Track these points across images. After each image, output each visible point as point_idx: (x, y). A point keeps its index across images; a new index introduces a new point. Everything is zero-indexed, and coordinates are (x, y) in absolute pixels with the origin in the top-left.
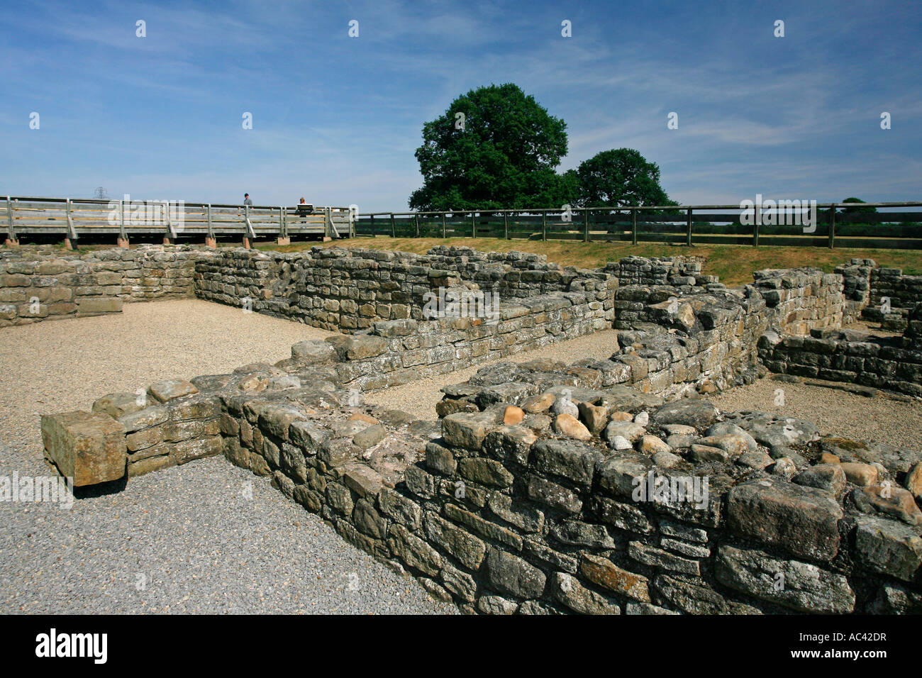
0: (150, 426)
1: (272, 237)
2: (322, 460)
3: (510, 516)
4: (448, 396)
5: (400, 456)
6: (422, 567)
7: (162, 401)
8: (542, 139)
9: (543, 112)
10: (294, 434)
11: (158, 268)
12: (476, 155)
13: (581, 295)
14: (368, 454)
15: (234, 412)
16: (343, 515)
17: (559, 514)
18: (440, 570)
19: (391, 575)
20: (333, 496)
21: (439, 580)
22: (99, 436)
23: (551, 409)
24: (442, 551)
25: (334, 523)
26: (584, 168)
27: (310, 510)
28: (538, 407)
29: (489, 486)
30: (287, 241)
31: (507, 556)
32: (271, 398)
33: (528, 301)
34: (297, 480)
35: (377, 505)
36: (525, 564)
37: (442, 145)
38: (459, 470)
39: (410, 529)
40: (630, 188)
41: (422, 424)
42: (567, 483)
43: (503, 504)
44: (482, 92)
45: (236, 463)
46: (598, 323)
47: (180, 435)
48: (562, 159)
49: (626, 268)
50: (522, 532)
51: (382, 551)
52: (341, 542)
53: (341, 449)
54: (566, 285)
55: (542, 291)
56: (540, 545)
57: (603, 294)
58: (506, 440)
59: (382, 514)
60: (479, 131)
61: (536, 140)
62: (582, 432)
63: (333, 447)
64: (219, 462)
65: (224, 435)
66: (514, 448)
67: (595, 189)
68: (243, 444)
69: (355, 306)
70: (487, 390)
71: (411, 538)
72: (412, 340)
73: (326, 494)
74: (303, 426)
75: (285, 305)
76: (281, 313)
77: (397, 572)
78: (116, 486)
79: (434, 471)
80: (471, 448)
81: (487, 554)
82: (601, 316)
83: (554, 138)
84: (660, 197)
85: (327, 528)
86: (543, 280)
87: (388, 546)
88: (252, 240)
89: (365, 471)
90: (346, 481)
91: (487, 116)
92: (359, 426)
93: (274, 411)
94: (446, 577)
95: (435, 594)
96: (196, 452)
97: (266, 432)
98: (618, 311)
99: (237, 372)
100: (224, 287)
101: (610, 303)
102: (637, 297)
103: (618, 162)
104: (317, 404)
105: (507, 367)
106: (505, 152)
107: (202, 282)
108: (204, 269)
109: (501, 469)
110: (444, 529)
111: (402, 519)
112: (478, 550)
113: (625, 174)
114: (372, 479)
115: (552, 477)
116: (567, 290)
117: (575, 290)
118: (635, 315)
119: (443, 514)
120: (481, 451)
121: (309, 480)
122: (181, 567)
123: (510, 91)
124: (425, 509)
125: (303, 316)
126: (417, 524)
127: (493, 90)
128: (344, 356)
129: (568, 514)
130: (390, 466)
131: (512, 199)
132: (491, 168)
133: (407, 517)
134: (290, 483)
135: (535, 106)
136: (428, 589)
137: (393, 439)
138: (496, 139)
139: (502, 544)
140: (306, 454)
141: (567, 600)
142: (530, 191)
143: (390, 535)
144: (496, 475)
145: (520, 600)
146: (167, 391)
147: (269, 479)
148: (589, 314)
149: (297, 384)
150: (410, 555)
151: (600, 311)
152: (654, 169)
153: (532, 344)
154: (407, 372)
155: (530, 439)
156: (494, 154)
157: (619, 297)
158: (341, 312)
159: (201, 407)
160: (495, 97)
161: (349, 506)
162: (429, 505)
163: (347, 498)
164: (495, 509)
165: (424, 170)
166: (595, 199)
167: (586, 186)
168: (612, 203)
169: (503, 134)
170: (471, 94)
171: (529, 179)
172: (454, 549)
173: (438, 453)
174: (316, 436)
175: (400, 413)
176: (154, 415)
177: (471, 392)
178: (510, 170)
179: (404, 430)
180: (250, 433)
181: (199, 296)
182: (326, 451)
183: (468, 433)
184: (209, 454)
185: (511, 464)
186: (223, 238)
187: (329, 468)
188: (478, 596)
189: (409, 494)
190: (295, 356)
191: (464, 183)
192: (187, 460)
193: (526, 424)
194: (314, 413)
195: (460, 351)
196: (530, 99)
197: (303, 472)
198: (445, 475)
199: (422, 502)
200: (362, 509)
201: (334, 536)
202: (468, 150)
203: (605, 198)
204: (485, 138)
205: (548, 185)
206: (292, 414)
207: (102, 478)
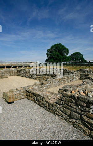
0: (17, 94)
1: (26, 67)
2: (43, 99)
3: (74, 107)
4: (60, 90)
5: (54, 98)
6: (60, 115)
7: (18, 90)
8: (65, 51)
9: (65, 47)
10: (38, 95)
11: (12, 71)
12: (55, 54)
13: (75, 75)
14: (50, 98)
15: (28, 92)
16: (46, 107)
17: (82, 106)
18: (63, 115)
19: (55, 116)
20: (45, 104)
21: (62, 117)
22: (12, 95)
23: (78, 91)
24: (63, 112)
25: (45, 108)
26: (71, 55)
27: (41, 106)
28: (77, 91)
29: (71, 102)
30: (28, 67)
31: (74, 113)
32: (34, 90)
33: (67, 76)
34: (39, 102)
35: (52, 105)
36: (77, 114)
37: (50, 52)
38: (66, 100)
39: (58, 109)
40: (79, 58)
41: (56, 94)
42: (83, 102)
43: (73, 105)
44: (56, 45)
45: (29, 99)
46: (78, 79)
47: (21, 95)
48: (68, 54)
49: (81, 70)
50: (76, 109)
51: (53, 112)
52: (46, 111)
53: (46, 97)
54: (72, 73)
55: (69, 74)
56: (79, 111)
57: (78, 75)
58: (73, 96)
59: (53, 107)
60: (56, 50)
61: (64, 51)
62: (84, 94)
63: (45, 97)
64: (26, 99)
65: (27, 95)
66: (75, 97)
67: (73, 58)
68: (30, 97)
69: (41, 77)
70: (66, 89)
71: (58, 110)
72: (51, 82)
73: (44, 104)
74: (40, 94)
75: (31, 77)
76: (30, 78)
77: (55, 115)
78: (13, 102)
79: (62, 100)
80: (68, 97)
81: (70, 113)
82: (78, 78)
83: (67, 51)
84: (83, 59)
85: (44, 109)
86: (69, 72)
87: (54, 111)
88: (23, 67)
89: (49, 100)
90: (47, 102)
91: (56, 48)
92: (48, 94)
93: (35, 92)
94: (64, 116)
95: (62, 119)
96: (23, 98)
97: (34, 95)
98: (80, 77)
99: (27, 86)
100: (21, 74)
101: (79, 76)
102: (83, 75)
103: (77, 54)
104: (41, 91)
105: (68, 86)
106: (59, 53)
107: (18, 73)
108: (18, 71)
109: (73, 100)
110: (63, 109)
111: (56, 107)
112: (69, 112)
113: (78, 56)
114: (51, 102)
115: (81, 101)
116: (73, 74)
117: (74, 74)
118: (83, 78)
119: (63, 107)
120: (69, 97)
121: (41, 102)
122: (24, 114)
123: (60, 44)
124: (60, 106)
125: (33, 78)
126: (59, 108)
127: (57, 44)
128: (42, 84)
129: (84, 106)
130: (53, 100)
131: (61, 60)
132: (57, 56)
133: (57, 107)
134: (38, 102)
135: (64, 46)
136: (61, 118)
137: (53, 96)
138: (58, 51)
139: (73, 111)
140: (40, 98)
141: (84, 119)
142: (63, 59)
143: (54, 110)
144: (72, 101)
145: (76, 120)
146: (19, 89)
147: (34, 102)
148: (76, 78)
149: (37, 88)
150: (58, 113)
151: (78, 77)
152: (82, 55)
153: (68, 82)
154: (51, 86)
155: (77, 96)
156: (58, 54)
157: (80, 75)
158: (39, 78)
159: (24, 91)
160: (58, 45)
161: (48, 106)
162: (61, 105)
163: (47, 104)
164: (72, 106)
165: (47, 56)
166: (73, 60)
167: (72, 58)
168: (76, 60)
169: (59, 50)
170: (54, 45)
171: (63, 57)
172: (65, 112)
173: (62, 98)
174: (42, 95)
175: (52, 92)
176: (18, 92)
177: (63, 89)
178: (60, 56)
179: (53, 95)
180: (31, 95)
181: (18, 75)
182: (44, 98)
183: (67, 95)
184: (25, 98)
185: (74, 99)
186: (19, 67)
187: (44, 100)
188: (69, 119)
189: (57, 104)
190: (35, 84)
191: (53, 58)
192: (22, 99)
193: (75, 93)
194: (40, 92)
195: (58, 83)
196: (63, 45)
197: (40, 101)
198: (63, 101)
199: (60, 105)
200: (50, 106)
201: (45, 110)
202: (54, 53)
203: (75, 60)
204: (56, 51)
205: (66, 58)
206: (38, 92)
207: (12, 101)
